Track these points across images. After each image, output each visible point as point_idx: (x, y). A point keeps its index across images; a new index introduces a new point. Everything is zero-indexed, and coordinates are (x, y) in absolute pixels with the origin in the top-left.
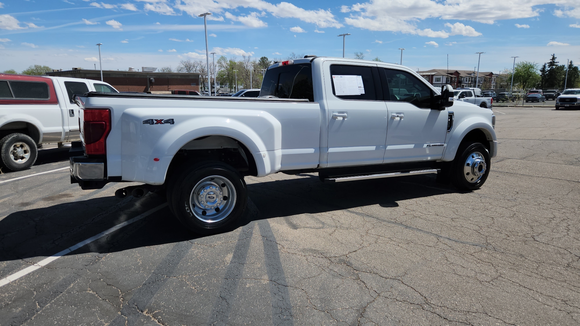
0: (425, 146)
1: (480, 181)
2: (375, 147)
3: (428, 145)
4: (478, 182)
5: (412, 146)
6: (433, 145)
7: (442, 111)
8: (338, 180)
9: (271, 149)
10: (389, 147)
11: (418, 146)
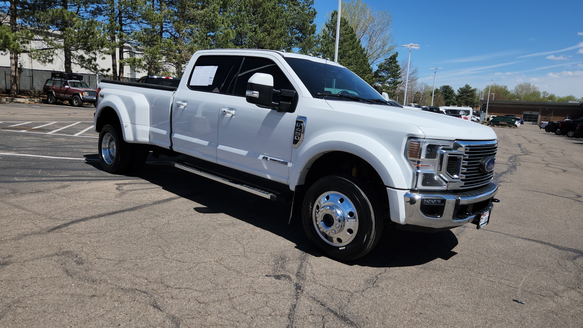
0: (261, 157)
1: (344, 248)
2: (208, 142)
3: (264, 158)
4: (340, 249)
5: (244, 153)
6: (271, 159)
7: (288, 114)
8: (177, 165)
9: (133, 123)
10: (221, 147)
11: (253, 155)
